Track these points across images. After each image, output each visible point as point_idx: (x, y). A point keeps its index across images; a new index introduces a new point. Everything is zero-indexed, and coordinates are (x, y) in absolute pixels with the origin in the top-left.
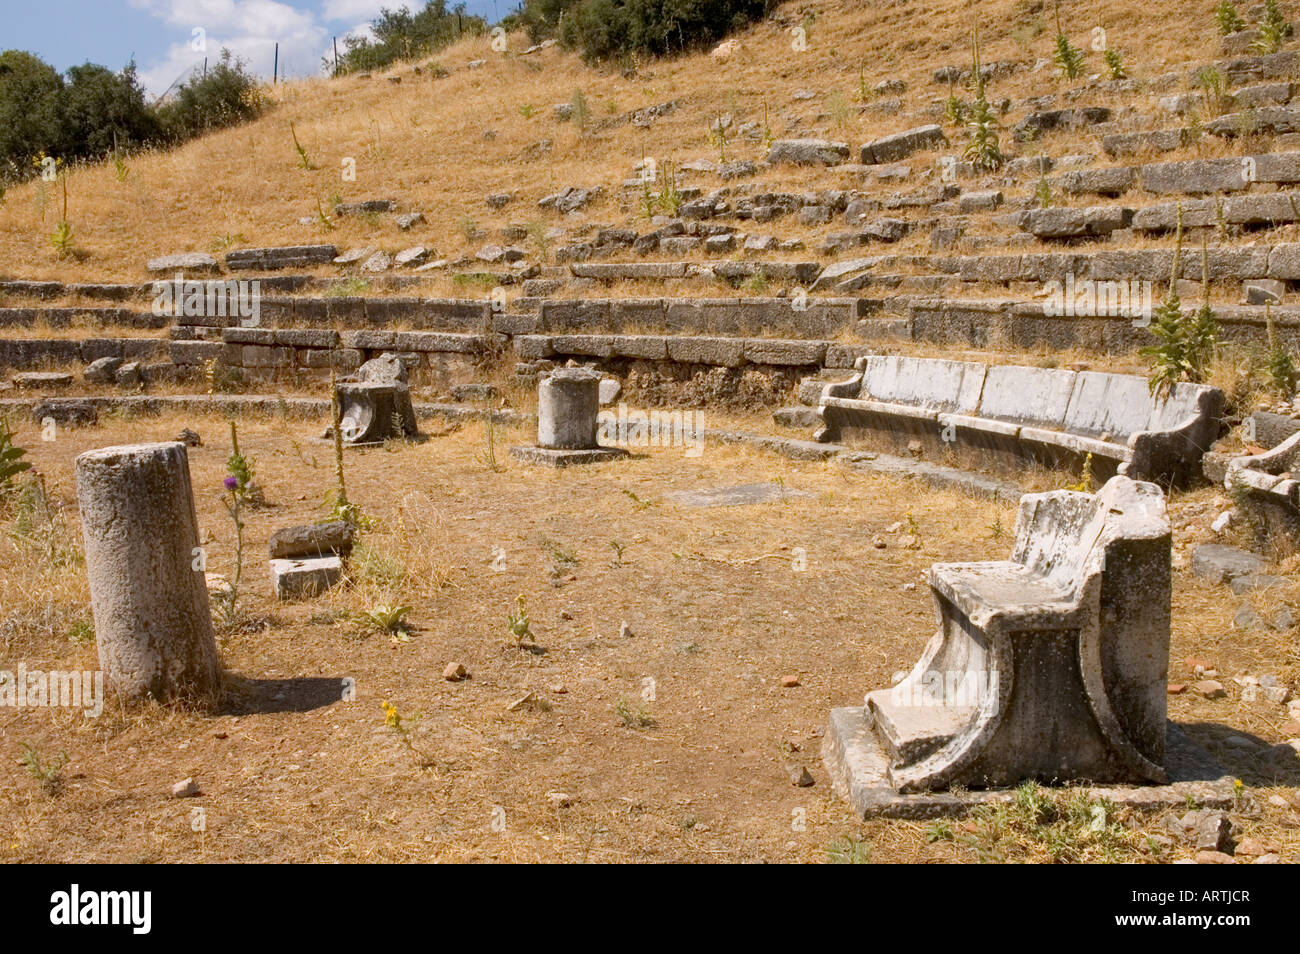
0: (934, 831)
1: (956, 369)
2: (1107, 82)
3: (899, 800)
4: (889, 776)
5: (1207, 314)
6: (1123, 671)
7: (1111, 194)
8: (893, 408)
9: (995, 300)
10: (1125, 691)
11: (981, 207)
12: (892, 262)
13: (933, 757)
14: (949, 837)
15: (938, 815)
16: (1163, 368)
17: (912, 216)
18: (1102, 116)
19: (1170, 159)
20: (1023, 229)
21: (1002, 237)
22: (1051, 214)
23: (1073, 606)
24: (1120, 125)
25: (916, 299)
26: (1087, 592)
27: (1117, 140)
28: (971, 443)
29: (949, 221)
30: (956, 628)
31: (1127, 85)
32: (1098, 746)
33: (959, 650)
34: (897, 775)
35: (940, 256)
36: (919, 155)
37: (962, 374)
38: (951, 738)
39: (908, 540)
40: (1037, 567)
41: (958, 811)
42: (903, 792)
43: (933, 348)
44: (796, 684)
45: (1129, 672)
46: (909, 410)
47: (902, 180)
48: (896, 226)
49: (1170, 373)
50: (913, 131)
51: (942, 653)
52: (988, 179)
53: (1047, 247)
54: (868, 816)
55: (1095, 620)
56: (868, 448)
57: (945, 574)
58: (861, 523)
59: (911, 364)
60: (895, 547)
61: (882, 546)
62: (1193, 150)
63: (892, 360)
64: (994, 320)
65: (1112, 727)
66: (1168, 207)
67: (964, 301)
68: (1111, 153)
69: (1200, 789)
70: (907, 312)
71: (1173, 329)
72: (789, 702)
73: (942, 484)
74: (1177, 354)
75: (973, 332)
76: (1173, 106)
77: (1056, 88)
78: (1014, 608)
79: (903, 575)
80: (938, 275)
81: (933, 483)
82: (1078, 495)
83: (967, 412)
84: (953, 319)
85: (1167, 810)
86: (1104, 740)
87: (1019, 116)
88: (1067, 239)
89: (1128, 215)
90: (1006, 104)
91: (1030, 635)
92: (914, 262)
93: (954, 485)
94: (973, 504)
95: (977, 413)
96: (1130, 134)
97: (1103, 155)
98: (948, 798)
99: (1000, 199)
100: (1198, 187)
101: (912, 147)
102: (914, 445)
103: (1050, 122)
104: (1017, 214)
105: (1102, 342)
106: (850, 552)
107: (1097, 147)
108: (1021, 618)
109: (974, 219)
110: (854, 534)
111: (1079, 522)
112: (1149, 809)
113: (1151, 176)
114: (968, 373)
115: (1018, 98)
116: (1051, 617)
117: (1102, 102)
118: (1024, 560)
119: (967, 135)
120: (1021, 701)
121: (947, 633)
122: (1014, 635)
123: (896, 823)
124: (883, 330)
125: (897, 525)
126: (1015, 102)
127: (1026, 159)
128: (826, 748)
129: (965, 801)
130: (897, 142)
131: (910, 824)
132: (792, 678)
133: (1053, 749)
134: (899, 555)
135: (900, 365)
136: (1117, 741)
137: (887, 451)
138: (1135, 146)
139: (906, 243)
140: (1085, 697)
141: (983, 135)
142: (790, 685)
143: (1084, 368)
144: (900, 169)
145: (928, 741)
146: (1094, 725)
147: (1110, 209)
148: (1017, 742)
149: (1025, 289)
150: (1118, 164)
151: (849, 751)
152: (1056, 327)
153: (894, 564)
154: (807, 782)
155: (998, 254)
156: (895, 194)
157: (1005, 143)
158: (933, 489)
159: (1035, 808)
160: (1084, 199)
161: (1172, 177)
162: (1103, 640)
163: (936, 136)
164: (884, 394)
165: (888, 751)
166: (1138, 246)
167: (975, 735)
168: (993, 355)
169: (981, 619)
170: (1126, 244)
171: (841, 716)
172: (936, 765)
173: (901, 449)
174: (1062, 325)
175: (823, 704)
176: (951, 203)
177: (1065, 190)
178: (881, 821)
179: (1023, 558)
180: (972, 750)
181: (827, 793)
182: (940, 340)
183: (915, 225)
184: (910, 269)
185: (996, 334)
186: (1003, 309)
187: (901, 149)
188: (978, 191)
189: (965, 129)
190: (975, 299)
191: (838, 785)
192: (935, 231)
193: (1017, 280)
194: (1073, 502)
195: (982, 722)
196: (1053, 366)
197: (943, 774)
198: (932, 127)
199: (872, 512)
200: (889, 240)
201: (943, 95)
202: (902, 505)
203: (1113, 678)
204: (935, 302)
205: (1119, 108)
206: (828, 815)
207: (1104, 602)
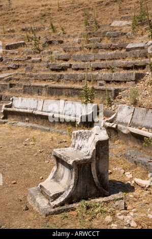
0: (63, 216)
1: (36, 101)
2: (62, 34)
3: (53, 210)
4: (49, 204)
5: (93, 88)
6: (100, 171)
7: (66, 60)
8: (21, 110)
9: (44, 84)
10: (101, 175)
11: (37, 62)
12: (17, 74)
13: (60, 197)
14: (67, 217)
15: (63, 212)
16: (85, 100)
17: (20, 63)
18: (61, 42)
19: (78, 53)
20: (47, 67)
21: (42, 69)
22: (54, 64)
23: (90, 157)
24: (65, 45)
25: (24, 83)
26: (93, 153)
27: (66, 48)
28: (41, 118)
29: (29, 65)
30: (60, 165)
31: (66, 35)
32: (95, 189)
33: (61, 170)
34: (52, 203)
35: (28, 73)
36: (20, 48)
37: (38, 102)
38: (64, 192)
39: (31, 143)
40: (78, 148)
41: (67, 210)
42: (54, 208)
43: (29, 95)
44: (16, 183)
45: (101, 171)
46: (25, 111)
47: (17, 54)
48: (16, 65)
49: (86, 101)
50: (18, 42)
51: (56, 171)
52: (37, 55)
53: (53, 72)
54: (46, 216)
55: (95, 160)
56: (15, 120)
57: (58, 152)
58: (18, 139)
59: (25, 100)
60: (29, 145)
61: (26, 145)
62: (82, 51)
63: (20, 98)
64: (44, 89)
65: (98, 184)
66: (80, 64)
67: (36, 84)
68: (65, 51)
69: (116, 196)
70: (23, 87)
71: (86, 91)
72: (15, 188)
73: (35, 128)
74: (87, 97)
75: (39, 92)
76: (77, 41)
77: (50, 35)
78: (77, 159)
79: (33, 152)
80: (28, 78)
81: (33, 128)
82: (86, 131)
83: (39, 111)
84: (34, 88)
85: (111, 202)
86: (97, 188)
87: (43, 41)
88: (57, 70)
89: (71, 65)
90: (40, 38)
91: (81, 165)
92: (22, 74)
93: (39, 129)
94: (44, 133)
95: (42, 111)
96: (69, 47)
97: (63, 51)
98: (65, 207)
99: (41, 60)
100: (84, 60)
101: (18, 46)
102: (27, 119)
103: (50, 43)
104: (45, 64)
105: (69, 94)
106: (18, 147)
107: (61, 49)
108: (79, 161)
109: (35, 65)
110: (18, 142)
111: (87, 137)
112: (107, 202)
113: (74, 57)
114: (39, 101)
115: (43, 36)
116: (85, 160)
117: (61, 39)
118: (74, 147)
119: (31, 44)
120: (79, 181)
121: (58, 166)
122: (78, 165)
123: (53, 216)
124: (16, 91)
125: (28, 139)
126: (42, 37)
127: (46, 51)
128: (29, 199)
129: (69, 207)
130: (14, 45)
131: (57, 215)
132: (15, 182)
133: (86, 191)
134: (31, 147)
135: (22, 100)
136: (99, 187)
137: (20, 121)
138: (70, 50)
139: (19, 70)
140: (93, 178)
141: (36, 44)
142: (14, 183)
143: (67, 100)
144: (16, 51)
145: (58, 194)
146: (95, 184)
147: (66, 64)
148: (79, 191)
149: (50, 82)
150: (67, 53)
151: (37, 199)
152: (58, 91)
153: (30, 149)
154: (27, 209)
155: (42, 73)
156: (15, 58)
157: (40, 46)
158: (33, 130)
159: (85, 206)
160: (61, 61)
161: (79, 57)
162: (96, 164)
163: (24, 44)
164: (18, 107)
165: (47, 197)
166: (74, 72)
167: (70, 191)
168: (44, 97)
169: (71, 162)
170: (71, 72)
171: (32, 190)
172: (61, 199)
173: (24, 120)
174: (60, 90)
175: (24, 187)
176: (29, 60)
177: (56, 59)
178: (50, 216)
179: (74, 146)
180: (69, 194)
181: (33, 211)
182: (31, 94)
183: (21, 65)
184: (21, 76)
185: (44, 92)
186: (46, 86)
187: (16, 46)
188: (35, 58)
189: (31, 43)
190: (38, 84)
191: (35, 208)
192: (26, 67)
193: (47, 79)
194: (85, 132)
195: (71, 187)
196: (59, 100)
197: (63, 201)
198: (23, 42)
199: (20, 136)
200: (15, 69)
201: (24, 34)
202: (27, 134)
203: (98, 173)
204: (29, 84)
205: (65, 41)
206: (36, 217)
207: (96, 155)
